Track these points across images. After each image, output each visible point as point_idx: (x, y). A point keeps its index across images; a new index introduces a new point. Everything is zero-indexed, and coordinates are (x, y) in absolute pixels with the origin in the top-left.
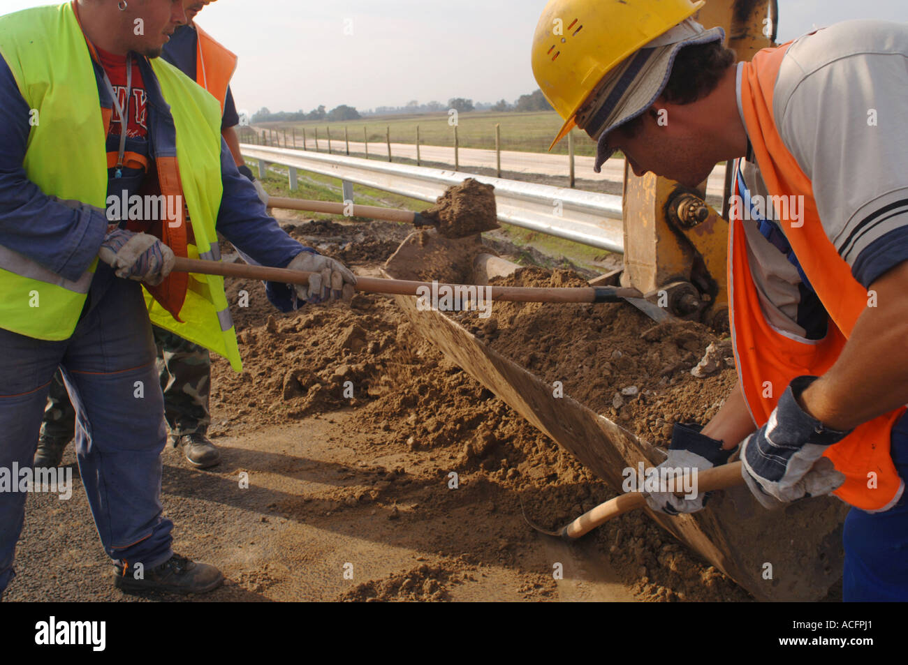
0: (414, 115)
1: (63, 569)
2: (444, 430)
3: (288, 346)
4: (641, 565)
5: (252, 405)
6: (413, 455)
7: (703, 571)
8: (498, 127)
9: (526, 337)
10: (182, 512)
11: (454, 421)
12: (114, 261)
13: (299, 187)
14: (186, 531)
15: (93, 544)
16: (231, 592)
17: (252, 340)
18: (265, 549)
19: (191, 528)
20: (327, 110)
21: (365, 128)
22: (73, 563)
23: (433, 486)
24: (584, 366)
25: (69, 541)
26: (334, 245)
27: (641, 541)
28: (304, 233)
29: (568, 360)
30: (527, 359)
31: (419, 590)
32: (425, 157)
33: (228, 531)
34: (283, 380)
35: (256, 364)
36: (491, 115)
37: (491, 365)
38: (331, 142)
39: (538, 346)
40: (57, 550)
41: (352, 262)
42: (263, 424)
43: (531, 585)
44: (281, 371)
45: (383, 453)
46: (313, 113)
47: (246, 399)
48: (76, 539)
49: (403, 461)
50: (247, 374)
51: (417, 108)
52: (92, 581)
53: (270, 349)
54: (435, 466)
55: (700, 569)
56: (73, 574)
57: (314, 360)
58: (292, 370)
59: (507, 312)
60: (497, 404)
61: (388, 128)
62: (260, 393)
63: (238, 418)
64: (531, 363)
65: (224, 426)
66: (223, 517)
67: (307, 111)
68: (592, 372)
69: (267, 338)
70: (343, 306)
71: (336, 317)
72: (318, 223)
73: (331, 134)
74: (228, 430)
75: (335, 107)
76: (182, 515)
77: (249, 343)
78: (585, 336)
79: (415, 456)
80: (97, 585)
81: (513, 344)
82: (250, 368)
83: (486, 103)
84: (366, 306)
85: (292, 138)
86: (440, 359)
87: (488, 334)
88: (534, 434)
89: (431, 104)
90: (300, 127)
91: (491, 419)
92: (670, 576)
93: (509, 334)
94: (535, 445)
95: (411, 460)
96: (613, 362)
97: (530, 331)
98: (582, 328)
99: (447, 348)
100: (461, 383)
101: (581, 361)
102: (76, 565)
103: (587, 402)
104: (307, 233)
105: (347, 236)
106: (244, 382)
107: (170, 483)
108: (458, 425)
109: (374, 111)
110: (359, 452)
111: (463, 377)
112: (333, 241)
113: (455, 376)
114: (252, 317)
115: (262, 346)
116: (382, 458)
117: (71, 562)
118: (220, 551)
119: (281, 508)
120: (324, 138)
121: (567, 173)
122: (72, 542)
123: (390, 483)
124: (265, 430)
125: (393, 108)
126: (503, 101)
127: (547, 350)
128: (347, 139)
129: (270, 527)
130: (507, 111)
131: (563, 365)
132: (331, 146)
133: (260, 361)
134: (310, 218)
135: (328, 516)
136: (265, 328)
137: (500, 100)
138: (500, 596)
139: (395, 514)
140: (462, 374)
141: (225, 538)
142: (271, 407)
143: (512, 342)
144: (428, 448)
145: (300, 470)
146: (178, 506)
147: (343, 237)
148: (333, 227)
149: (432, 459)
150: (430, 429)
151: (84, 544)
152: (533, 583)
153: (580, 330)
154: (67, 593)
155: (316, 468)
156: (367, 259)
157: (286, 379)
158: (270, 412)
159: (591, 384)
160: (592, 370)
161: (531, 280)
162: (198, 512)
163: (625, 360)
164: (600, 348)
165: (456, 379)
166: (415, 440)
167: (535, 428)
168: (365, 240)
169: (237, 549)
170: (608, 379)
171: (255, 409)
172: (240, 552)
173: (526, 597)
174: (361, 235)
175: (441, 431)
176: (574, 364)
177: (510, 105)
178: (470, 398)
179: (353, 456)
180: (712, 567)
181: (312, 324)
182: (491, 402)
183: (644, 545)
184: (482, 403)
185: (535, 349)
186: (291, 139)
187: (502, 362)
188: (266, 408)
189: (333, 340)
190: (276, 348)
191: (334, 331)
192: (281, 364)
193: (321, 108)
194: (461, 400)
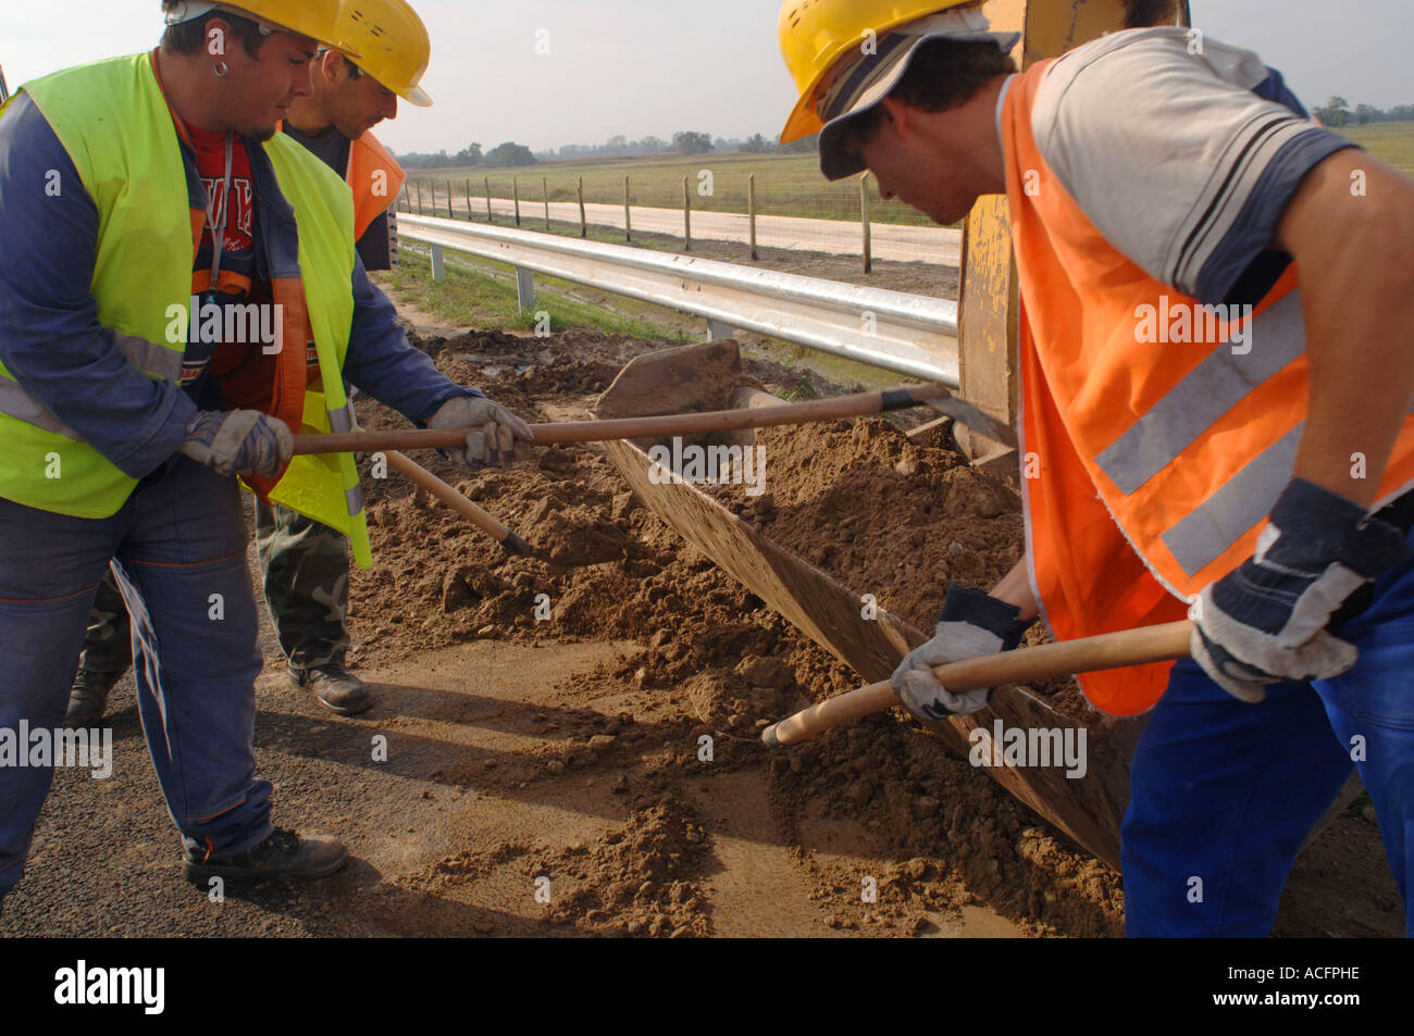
0: (621, 158)
1: (129, 873)
2: (690, 657)
3: (447, 528)
4: (990, 858)
5: (397, 620)
6: (643, 694)
7: (1081, 866)
8: (752, 179)
9: (817, 520)
10: (302, 784)
11: (706, 644)
12: (209, 457)
13: (446, 275)
14: (310, 814)
15: (171, 834)
16: (384, 903)
17: (391, 519)
18: (430, 840)
19: (316, 809)
20: (484, 151)
21: (545, 179)
22: (143, 864)
23: (676, 742)
24: (907, 565)
25: (134, 830)
26: (509, 368)
27: (990, 822)
28: (460, 350)
29: (883, 556)
30: (820, 554)
31: (665, 898)
32: (639, 225)
33: (373, 813)
34: (442, 581)
35: (398, 557)
36: (738, 158)
37: (764, 560)
38: (492, 200)
39: (836, 533)
40: (118, 844)
41: (535, 396)
42: (415, 649)
43: (830, 888)
44: (438, 568)
45: (600, 692)
46: (462, 155)
47: (387, 610)
48: (144, 826)
49: (630, 704)
50: (386, 573)
51: (624, 147)
52: (174, 889)
53: (420, 533)
54: (679, 711)
55: (1077, 863)
56: (145, 880)
57: (489, 551)
58: (457, 566)
59: (786, 481)
60: (768, 617)
61: (581, 180)
62: (408, 601)
63: (376, 640)
64: (826, 561)
65: (356, 653)
66: (365, 792)
67: (452, 152)
68: (919, 574)
69: (414, 516)
70: (528, 466)
71: (519, 483)
72: (481, 335)
73: (490, 188)
74: (362, 660)
75: (497, 146)
76: (301, 788)
77: (386, 524)
78: (908, 520)
79: (648, 697)
80: (183, 895)
81: (797, 531)
82: (391, 563)
83: (731, 140)
84: (563, 467)
85: (430, 194)
86: (680, 548)
87: (760, 514)
88: (826, 663)
89: (647, 142)
90: (442, 177)
91: (760, 641)
92: (1033, 875)
93: (792, 516)
94: (827, 679)
95: (642, 703)
96: (950, 559)
97: (823, 511)
98: (903, 507)
99: (691, 532)
100: (714, 586)
101: (903, 558)
102: (148, 866)
103: (913, 619)
104: (463, 350)
105: (526, 354)
106: (382, 584)
107: (280, 740)
108: (712, 650)
109: (557, 152)
110: (562, 691)
111: (716, 576)
112: (504, 362)
113: (704, 574)
114: (389, 484)
115: (407, 529)
116: (597, 701)
117: (141, 861)
118: (363, 842)
119: (451, 777)
120: (479, 195)
121: (859, 250)
122: (140, 831)
123: (613, 737)
124: (418, 658)
125: (586, 147)
126: (758, 136)
127: (849, 540)
128: (516, 197)
129: (436, 806)
130: (763, 152)
131: (876, 563)
132: (492, 206)
133: (405, 552)
134: (467, 326)
135: (521, 789)
136: (410, 502)
137: (753, 135)
138: (785, 906)
139: (622, 786)
140: (715, 572)
141: (370, 823)
142: (425, 623)
143: (795, 528)
144: (667, 685)
145: (476, 719)
146: (295, 775)
147: (520, 355)
148: (503, 340)
149: (673, 702)
150: (669, 655)
151: (157, 835)
152: (831, 885)
153: (900, 510)
154: (138, 908)
155: (500, 716)
156: (559, 390)
157: (448, 582)
158: (425, 631)
159: (919, 593)
160: (919, 570)
161: (822, 433)
162: (326, 784)
163: (967, 557)
164: (930, 538)
165: (705, 580)
166: (646, 672)
167: (828, 654)
168: (556, 361)
169: (388, 840)
170: (942, 585)
171: (401, 627)
172: (394, 844)
173: (822, 906)
174: (547, 352)
175: (686, 658)
176: (891, 562)
177: (769, 143)
178: (728, 608)
179: (554, 697)
180: (1094, 860)
181: (483, 495)
182: (759, 615)
183: (995, 829)
184: (747, 615)
185: (830, 538)
186: (428, 196)
187: (782, 559)
188: (418, 624)
189: (515, 519)
190: (428, 531)
191: (517, 505)
192: (439, 557)
193: (475, 147)
194: (715, 611)
